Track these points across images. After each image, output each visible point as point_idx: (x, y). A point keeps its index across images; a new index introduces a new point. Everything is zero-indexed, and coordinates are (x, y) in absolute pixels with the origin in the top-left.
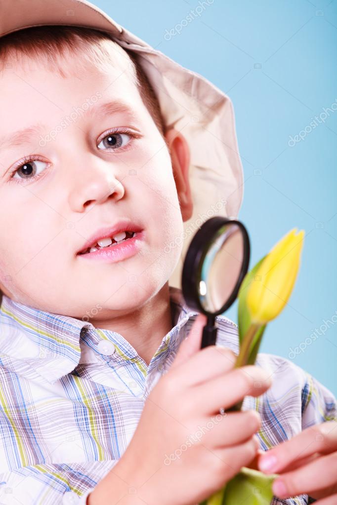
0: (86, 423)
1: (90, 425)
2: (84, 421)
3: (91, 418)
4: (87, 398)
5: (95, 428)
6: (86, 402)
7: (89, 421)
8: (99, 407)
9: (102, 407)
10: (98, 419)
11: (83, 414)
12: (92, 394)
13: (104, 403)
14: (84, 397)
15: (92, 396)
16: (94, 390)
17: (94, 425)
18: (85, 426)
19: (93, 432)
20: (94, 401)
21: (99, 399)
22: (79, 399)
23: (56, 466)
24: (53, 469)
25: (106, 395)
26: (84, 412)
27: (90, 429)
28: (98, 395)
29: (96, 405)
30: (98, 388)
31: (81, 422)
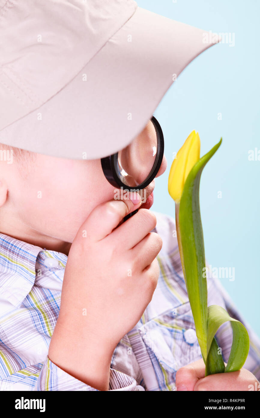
0: (43, 326)
1: (46, 328)
2: (41, 325)
3: (47, 322)
4: (38, 303)
5: (50, 329)
6: (38, 307)
7: (45, 324)
8: (50, 309)
9: (52, 309)
10: (52, 321)
11: (39, 320)
12: (42, 299)
13: (53, 306)
14: (36, 303)
15: (43, 301)
16: (44, 296)
17: (50, 327)
18: (42, 329)
19: (49, 332)
20: (45, 305)
21: (49, 303)
22: (32, 305)
23: (34, 366)
24: (34, 370)
25: (54, 299)
26: (40, 319)
27: (47, 330)
28: (48, 300)
29: (47, 308)
30: (47, 294)
31: (38, 327)
